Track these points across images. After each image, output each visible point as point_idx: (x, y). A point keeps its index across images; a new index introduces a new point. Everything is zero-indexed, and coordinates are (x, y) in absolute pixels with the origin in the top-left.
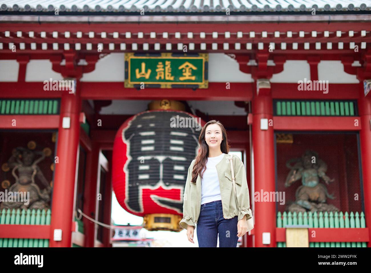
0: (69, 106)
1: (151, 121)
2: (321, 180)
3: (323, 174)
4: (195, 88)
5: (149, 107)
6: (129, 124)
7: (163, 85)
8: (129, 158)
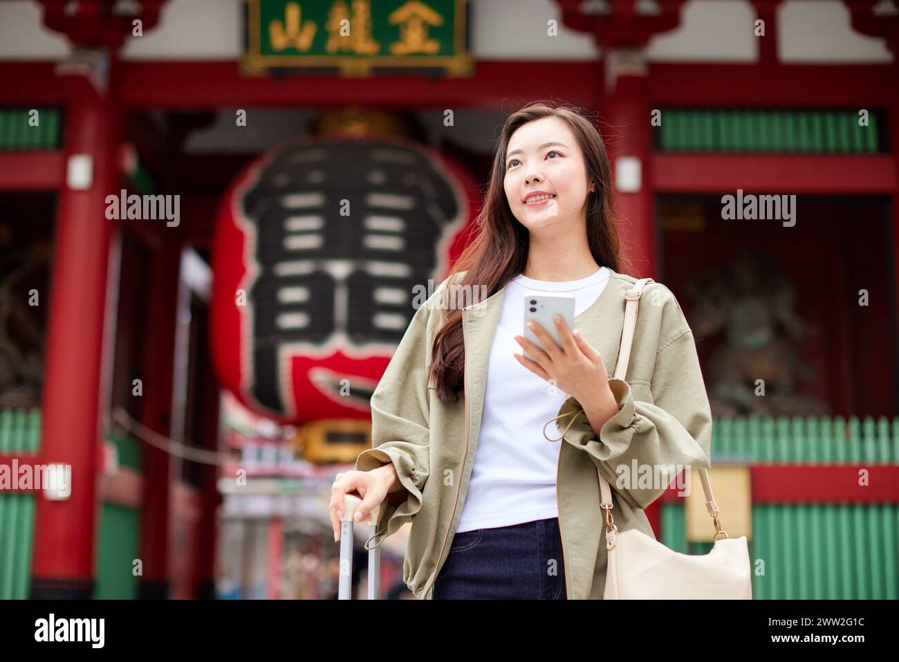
0: (90, 127)
1: (316, 166)
2: (780, 331)
3: (785, 312)
4: (436, 76)
5: (314, 129)
6: (254, 176)
7: (349, 67)
8: (253, 269)
